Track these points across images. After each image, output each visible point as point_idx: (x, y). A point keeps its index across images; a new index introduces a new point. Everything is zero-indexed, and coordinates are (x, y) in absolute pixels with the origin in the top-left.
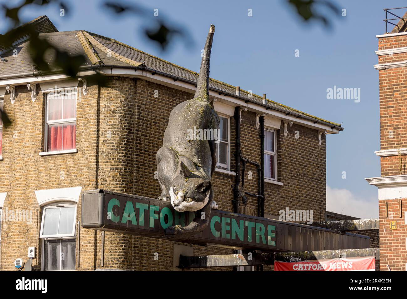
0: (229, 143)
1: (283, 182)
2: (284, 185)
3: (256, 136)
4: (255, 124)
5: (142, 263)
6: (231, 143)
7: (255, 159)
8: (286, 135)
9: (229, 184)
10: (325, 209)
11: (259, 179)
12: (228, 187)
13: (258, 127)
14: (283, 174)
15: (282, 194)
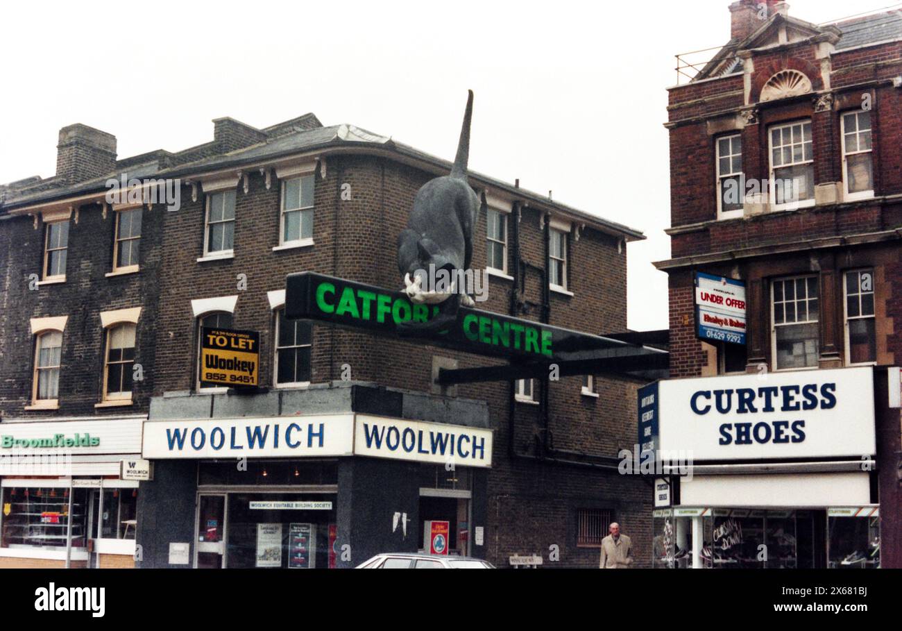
0: (506, 242)
1: (574, 292)
2: (575, 295)
3: (539, 238)
4: (538, 224)
5: (390, 376)
6: (509, 244)
7: (538, 262)
8: (577, 239)
9: (506, 290)
10: (626, 326)
11: (543, 286)
12: (504, 294)
13: (542, 228)
14: (573, 283)
15: (572, 306)
